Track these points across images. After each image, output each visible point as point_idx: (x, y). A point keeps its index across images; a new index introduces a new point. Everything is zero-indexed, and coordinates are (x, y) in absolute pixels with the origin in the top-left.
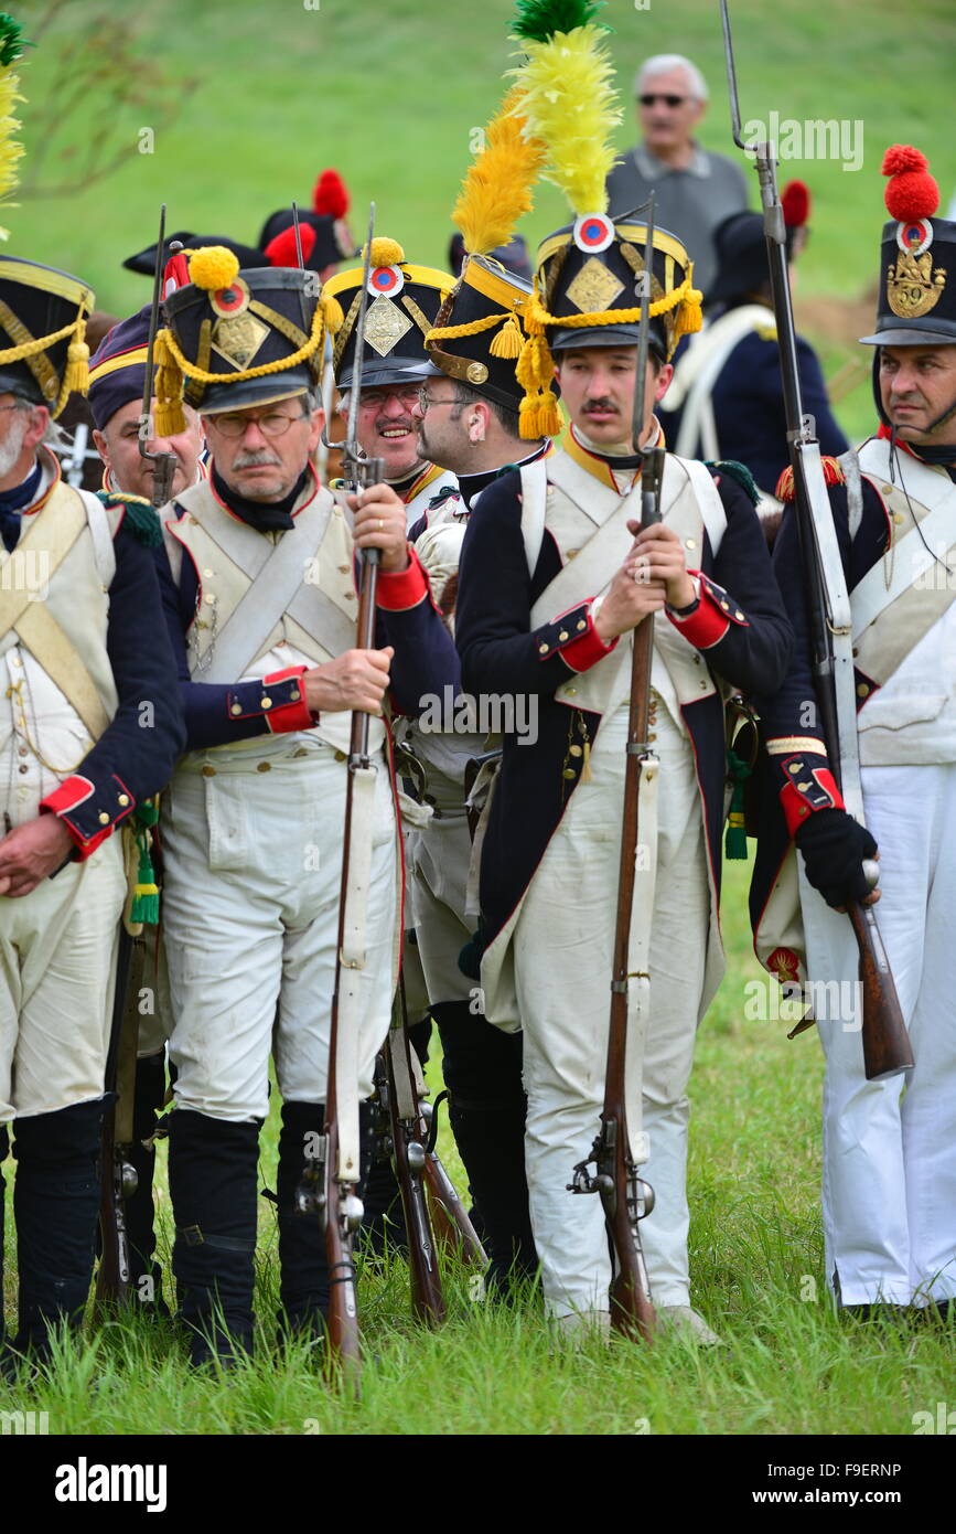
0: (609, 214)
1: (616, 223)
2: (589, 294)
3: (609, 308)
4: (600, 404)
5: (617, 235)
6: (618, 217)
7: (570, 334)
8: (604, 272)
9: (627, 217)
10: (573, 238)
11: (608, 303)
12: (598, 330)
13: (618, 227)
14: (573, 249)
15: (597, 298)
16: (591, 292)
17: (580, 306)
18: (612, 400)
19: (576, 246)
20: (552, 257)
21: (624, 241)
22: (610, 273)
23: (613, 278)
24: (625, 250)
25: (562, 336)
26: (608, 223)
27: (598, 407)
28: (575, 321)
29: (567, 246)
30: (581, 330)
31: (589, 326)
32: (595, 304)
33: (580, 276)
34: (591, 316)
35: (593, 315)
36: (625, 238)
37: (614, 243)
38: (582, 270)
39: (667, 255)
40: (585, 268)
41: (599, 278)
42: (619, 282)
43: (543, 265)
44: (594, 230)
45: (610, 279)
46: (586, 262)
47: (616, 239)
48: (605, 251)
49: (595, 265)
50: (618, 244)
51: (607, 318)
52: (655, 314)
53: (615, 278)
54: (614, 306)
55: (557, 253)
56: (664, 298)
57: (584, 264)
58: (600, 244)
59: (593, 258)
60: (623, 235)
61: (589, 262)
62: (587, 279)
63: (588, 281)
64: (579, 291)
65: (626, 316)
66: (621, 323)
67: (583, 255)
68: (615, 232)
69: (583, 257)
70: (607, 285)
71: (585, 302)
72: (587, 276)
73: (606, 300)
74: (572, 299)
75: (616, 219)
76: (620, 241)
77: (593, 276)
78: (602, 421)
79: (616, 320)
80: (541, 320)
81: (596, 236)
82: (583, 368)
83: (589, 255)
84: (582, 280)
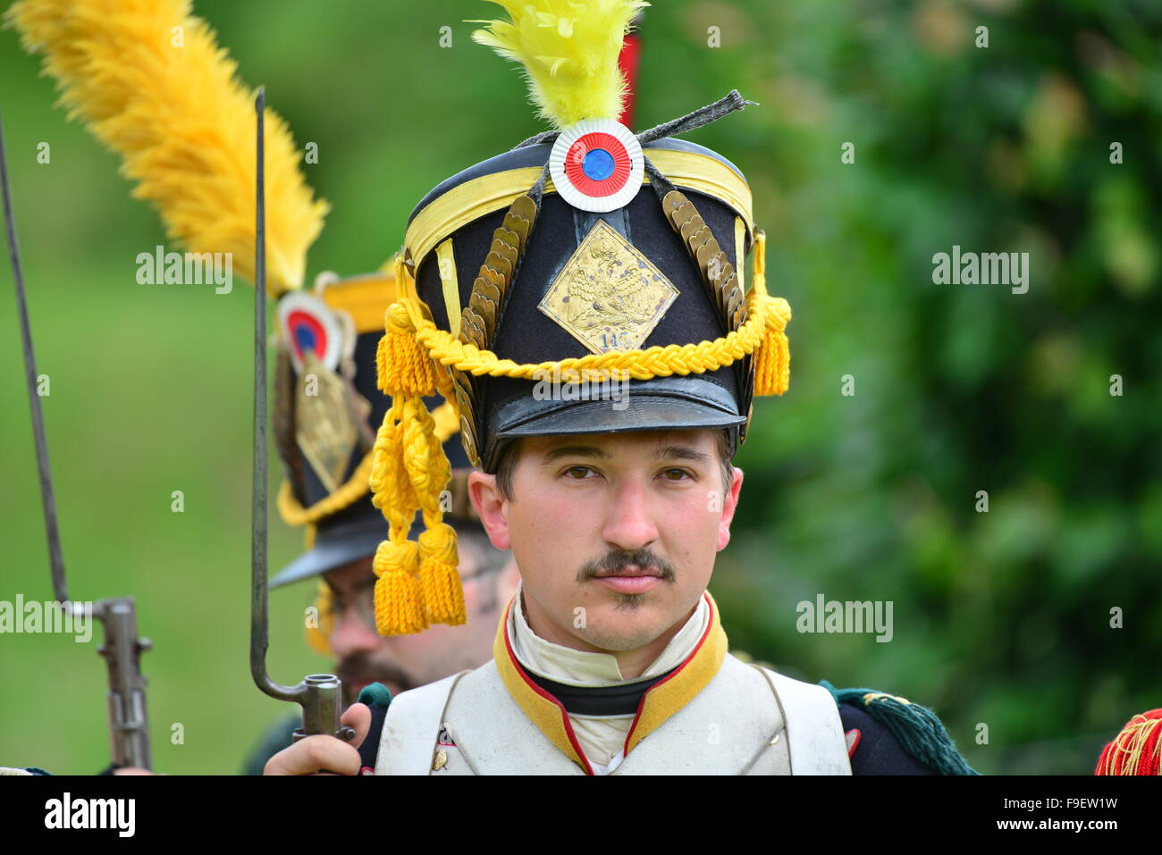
0: (630, 118)
1: (646, 144)
2: (597, 308)
3: (648, 344)
4: (635, 560)
5: (649, 170)
6: (651, 131)
8: (630, 257)
9: (664, 133)
10: (548, 177)
11: (646, 329)
13: (649, 153)
14: (552, 203)
15: (620, 317)
16: (604, 302)
17: (578, 333)
18: (658, 550)
19: (556, 196)
20: (497, 218)
21: (667, 186)
22: (643, 258)
23: (650, 270)
24: (674, 205)
26: (629, 141)
27: (633, 568)
29: (533, 196)
32: (616, 330)
33: (573, 265)
34: (612, 361)
35: (617, 357)
36: (667, 179)
37: (644, 188)
38: (578, 252)
39: (734, 214)
40: (584, 249)
41: (619, 270)
42: (666, 280)
43: (450, 239)
44: (599, 159)
45: (645, 272)
46: (585, 233)
47: (647, 181)
48: (625, 208)
49: (606, 241)
50: (654, 191)
51: (653, 363)
52: (741, 356)
53: (657, 272)
54: (659, 337)
55: (506, 209)
56: (748, 319)
57: (578, 237)
58: (613, 192)
59: (601, 223)
60: (662, 170)
61: (593, 232)
62: (590, 272)
63: (591, 277)
64: (572, 300)
65: (689, 359)
66: (676, 376)
67: (575, 217)
68: (646, 164)
69: (576, 221)
70: (638, 286)
71: (591, 325)
72: (592, 266)
73: (639, 324)
74: (556, 320)
75: (644, 133)
76: (657, 186)
77: (605, 266)
78: (635, 595)
79: (670, 368)
80: (459, 366)
81: (604, 174)
82: (590, 474)
83: (588, 218)
84: (580, 275)
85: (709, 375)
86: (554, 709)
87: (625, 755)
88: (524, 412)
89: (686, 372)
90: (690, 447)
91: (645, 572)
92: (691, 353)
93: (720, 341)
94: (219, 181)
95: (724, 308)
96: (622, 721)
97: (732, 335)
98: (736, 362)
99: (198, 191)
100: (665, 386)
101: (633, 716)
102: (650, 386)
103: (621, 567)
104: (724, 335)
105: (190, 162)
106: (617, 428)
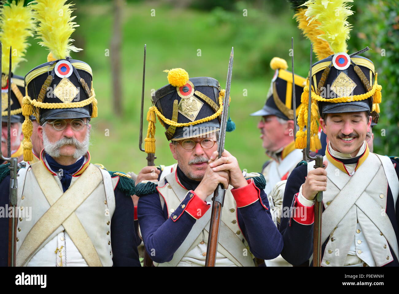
1: (351, 57)
2: (341, 88)
3: (351, 94)
4: (348, 136)
5: (351, 62)
6: (352, 54)
7: (334, 106)
8: (347, 78)
9: (355, 55)
10: (332, 63)
11: (350, 92)
12: (347, 104)
13: (352, 58)
15: (345, 90)
17: (337, 94)
19: (334, 67)
20: (322, 71)
21: (355, 65)
22: (350, 79)
23: (351, 81)
24: (356, 69)
26: (348, 56)
28: (336, 100)
29: (329, 67)
31: (343, 102)
32: (344, 93)
33: (336, 80)
34: (343, 98)
37: (350, 65)
38: (337, 78)
39: (369, 70)
40: (339, 77)
41: (345, 81)
42: (354, 83)
43: (315, 75)
44: (342, 60)
45: (350, 81)
46: (339, 74)
47: (351, 64)
48: (347, 69)
49: (343, 75)
50: (352, 66)
52: (369, 97)
53: (352, 81)
54: (353, 94)
55: (324, 69)
56: (371, 90)
58: (344, 66)
59: (342, 72)
60: (354, 62)
61: (340, 74)
62: (340, 81)
64: (336, 87)
65: (358, 98)
66: (355, 101)
68: (351, 61)
69: (337, 72)
70: (349, 84)
71: (340, 92)
72: (340, 80)
74: (333, 91)
75: (350, 55)
76: (353, 65)
77: (342, 80)
79: (354, 100)
80: (316, 99)
81: (343, 63)
83: (340, 71)
84: (338, 82)
85: (362, 101)
87: (355, 171)
88: (327, 108)
89: (358, 100)
90: (359, 115)
92: (359, 97)
93: (365, 94)
95: (366, 88)
97: (367, 93)
98: (368, 98)
100: (353, 103)
102: (351, 103)
104: (366, 93)
106: (342, 112)
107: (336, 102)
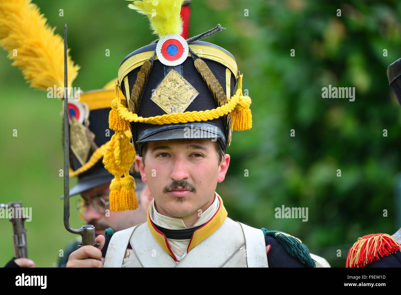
1: (190, 43)
2: (169, 99)
3: (187, 110)
4: (181, 185)
5: (190, 51)
6: (191, 38)
7: (156, 130)
8: (182, 81)
9: (196, 39)
10: (156, 54)
11: (186, 106)
12: (180, 126)
13: (191, 46)
14: (156, 63)
15: (177, 102)
16: (172, 97)
17: (163, 107)
19: (158, 61)
20: (138, 69)
21: (196, 57)
22: (186, 82)
23: (189, 86)
24: (198, 63)
25: (146, 132)
26: (184, 42)
27: (180, 187)
28: (160, 120)
29: (150, 61)
30: (164, 128)
31: (173, 124)
32: (176, 106)
33: (162, 84)
34: (172, 116)
35: (174, 115)
36: (197, 55)
37: (188, 58)
38: (164, 80)
39: (225, 67)
40: (166, 78)
41: (178, 86)
42: (194, 89)
43: (127, 76)
44: (173, 48)
45: (187, 86)
46: (167, 73)
47: (190, 55)
48: (181, 64)
49: (174, 75)
50: (191, 59)
51: (187, 117)
52: (222, 115)
53: (191, 86)
54: (190, 108)
55: (142, 66)
56: (227, 103)
57: (165, 74)
58: (177, 59)
59: (172, 70)
60: (195, 52)
61: (169, 73)
62: (168, 86)
63: (168, 88)
64: (162, 96)
65: (201, 116)
66: (196, 122)
67: (164, 68)
68: (189, 50)
69: (165, 69)
70: (184, 91)
71: (167, 105)
72: (169, 84)
73: (184, 104)
74: (156, 103)
75: (189, 39)
76: (193, 57)
77: (173, 85)
78: (181, 198)
79: (194, 119)
80: (126, 119)
81: (174, 53)
82: (168, 155)
83: (169, 68)
84: (164, 88)
85: (209, 121)
86: (162, 237)
88: (146, 134)
89: (199, 120)
91: (185, 189)
92: (202, 114)
93: (213, 110)
94: (41, 59)
96: (186, 241)
97: (218, 108)
99: (34, 63)
101: (190, 240)
102: (186, 125)
103: (176, 187)
104: (216, 108)
105: (31, 53)
106: (168, 139)
107: (160, 123)
